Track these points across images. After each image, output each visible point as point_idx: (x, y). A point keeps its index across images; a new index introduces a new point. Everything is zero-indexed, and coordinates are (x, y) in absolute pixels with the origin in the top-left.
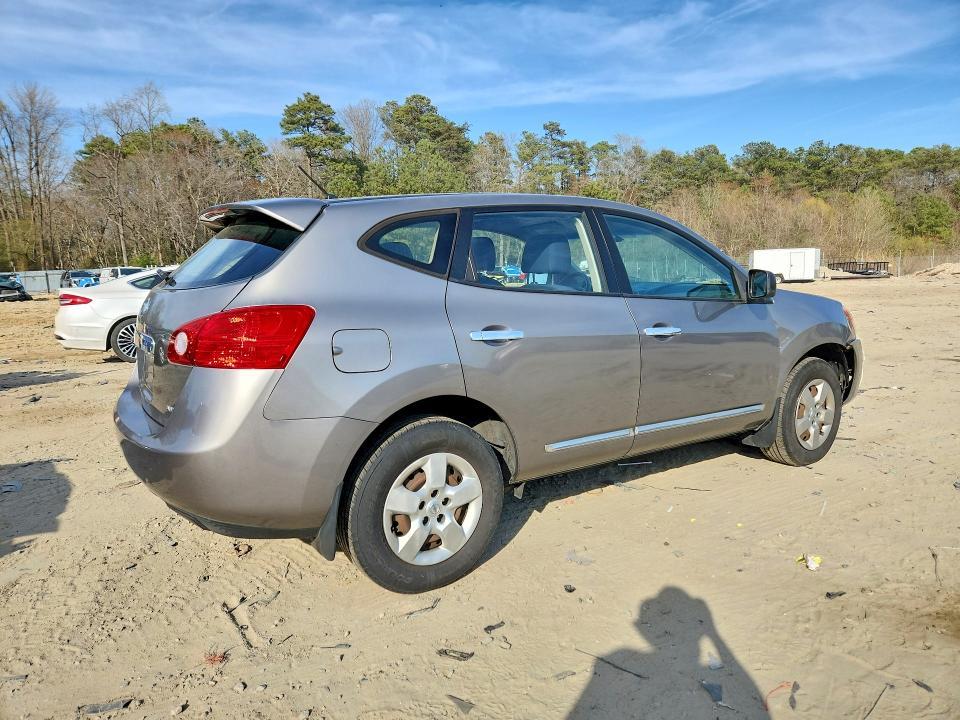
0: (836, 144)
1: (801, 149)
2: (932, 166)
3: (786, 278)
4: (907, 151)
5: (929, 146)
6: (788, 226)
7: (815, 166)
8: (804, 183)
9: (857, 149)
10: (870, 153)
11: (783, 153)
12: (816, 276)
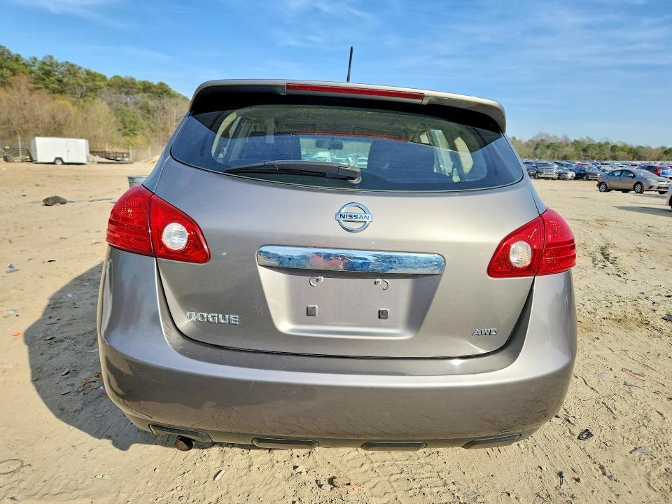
0: (64, 61)
1: (35, 59)
2: (126, 90)
3: (65, 161)
4: (109, 76)
5: (123, 76)
6: (47, 119)
7: (48, 73)
8: (41, 85)
9: (80, 68)
10: (88, 73)
11: (17, 59)
12: (88, 161)
